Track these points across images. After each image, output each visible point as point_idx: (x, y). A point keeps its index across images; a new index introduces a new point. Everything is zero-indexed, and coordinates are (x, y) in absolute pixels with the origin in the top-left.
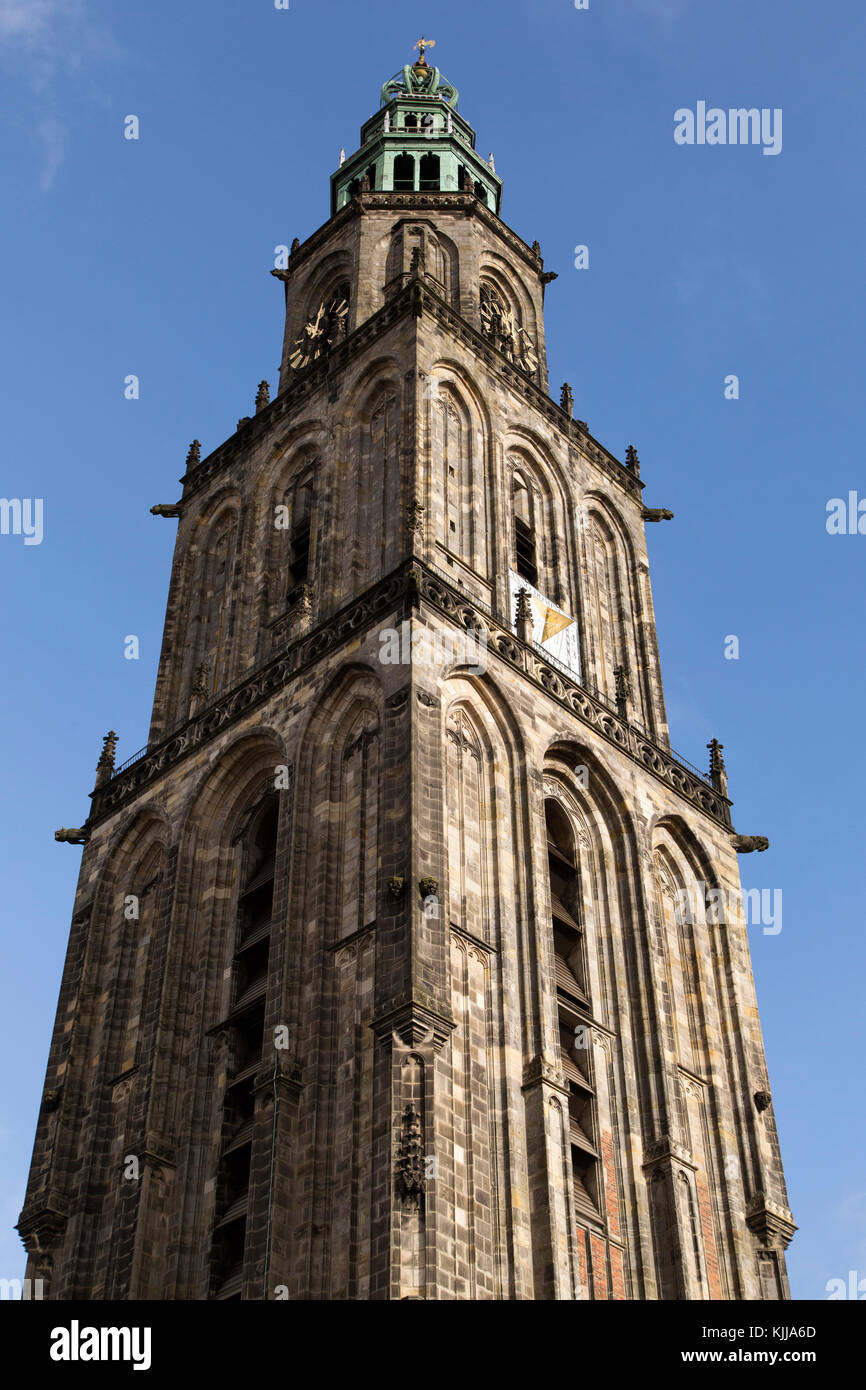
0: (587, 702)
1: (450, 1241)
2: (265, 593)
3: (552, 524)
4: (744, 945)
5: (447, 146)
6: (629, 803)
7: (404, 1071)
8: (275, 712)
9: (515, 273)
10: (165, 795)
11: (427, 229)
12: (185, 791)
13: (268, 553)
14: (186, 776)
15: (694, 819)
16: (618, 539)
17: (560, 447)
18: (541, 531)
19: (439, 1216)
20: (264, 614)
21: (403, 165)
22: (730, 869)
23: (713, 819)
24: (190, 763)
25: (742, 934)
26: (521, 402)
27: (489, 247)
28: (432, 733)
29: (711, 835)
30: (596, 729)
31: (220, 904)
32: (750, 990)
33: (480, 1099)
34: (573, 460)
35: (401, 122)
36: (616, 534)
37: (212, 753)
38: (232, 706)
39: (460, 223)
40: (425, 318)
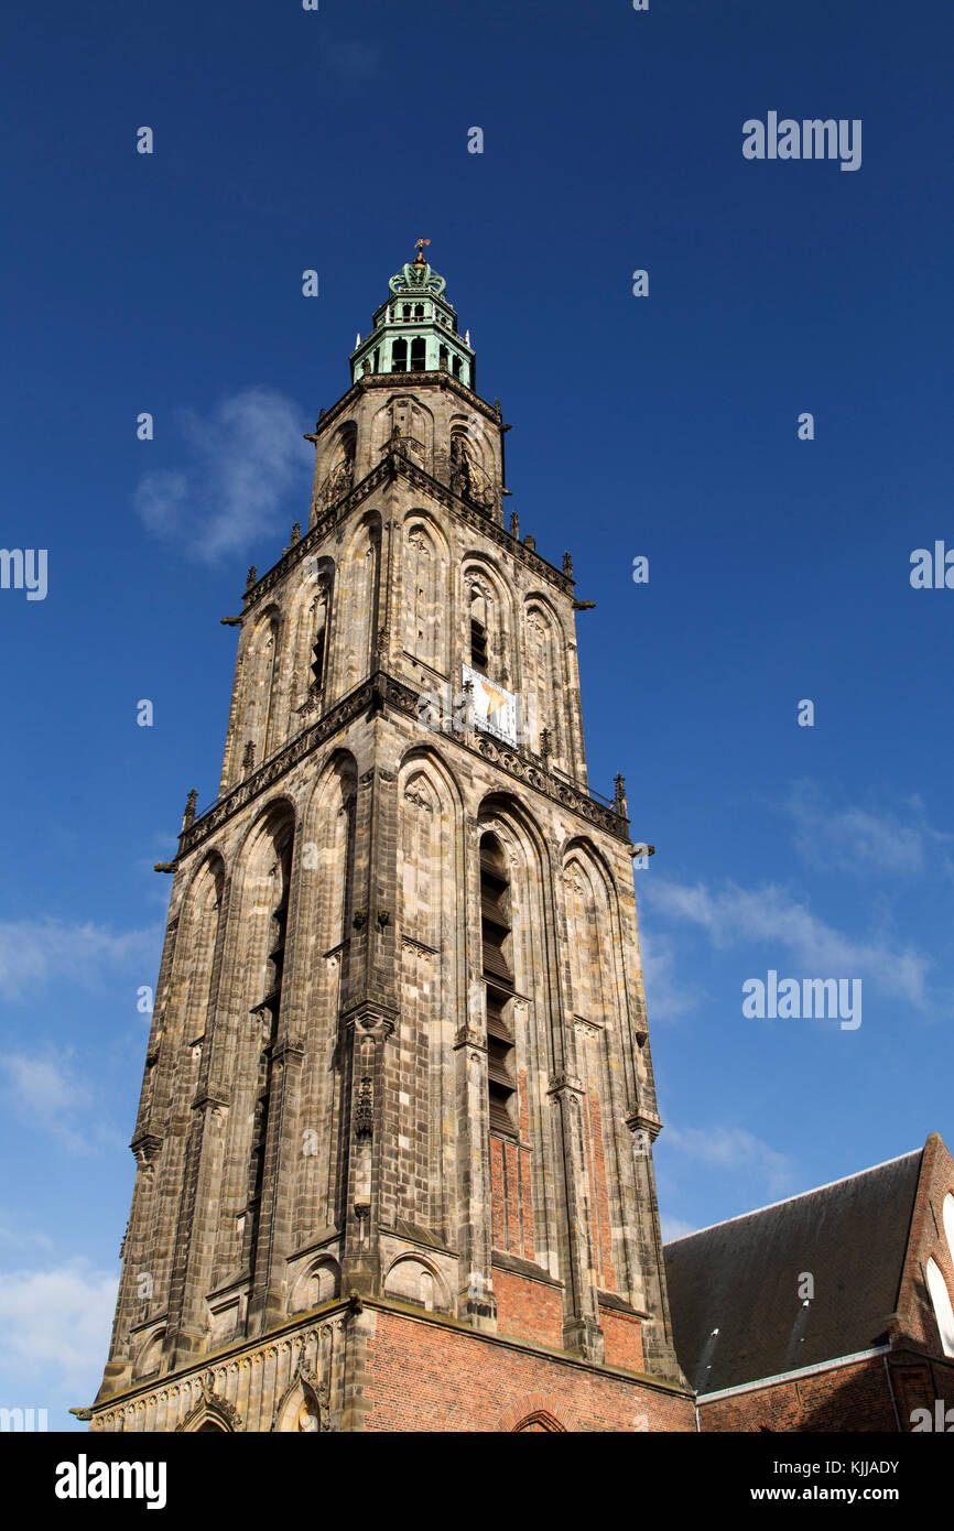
0: (516, 761)
1: (394, 1161)
2: (294, 686)
3: (501, 622)
5: (431, 330)
6: (546, 832)
7: (362, 1047)
8: (293, 782)
10: (224, 839)
11: (411, 402)
12: (236, 838)
13: (297, 656)
14: (237, 826)
15: (597, 836)
16: (554, 626)
17: (507, 563)
18: (492, 629)
19: (386, 1145)
20: (292, 701)
21: (399, 347)
22: (625, 871)
23: (614, 835)
24: (240, 817)
25: (633, 917)
26: (477, 534)
27: (458, 411)
28: (390, 802)
29: (611, 848)
30: (521, 779)
31: (260, 918)
32: (637, 958)
33: (423, 1058)
34: (518, 571)
35: (399, 313)
36: (552, 622)
37: (253, 810)
38: (267, 775)
39: (435, 395)
40: (400, 480)
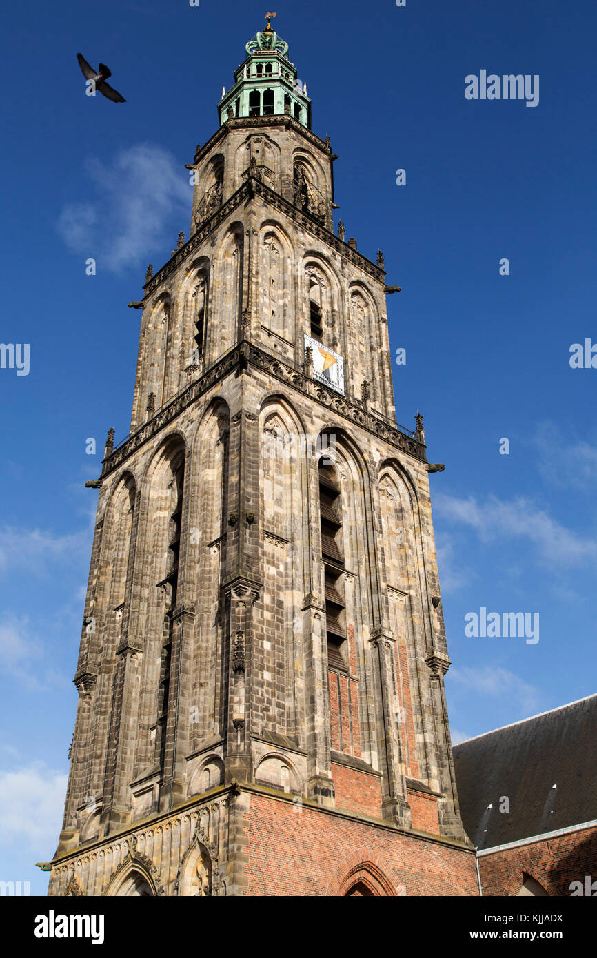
0: (344, 404)
1: (260, 689)
2: (183, 352)
3: (332, 303)
4: (430, 521)
5: (278, 83)
6: (366, 456)
7: (237, 610)
8: (183, 422)
9: (314, 158)
10: (135, 463)
11: (264, 139)
12: (143, 462)
13: (184, 330)
14: (144, 454)
15: (403, 458)
16: (371, 305)
17: (336, 259)
18: (326, 308)
19: (255, 678)
20: (182, 363)
21: (254, 97)
22: (423, 482)
23: (414, 456)
24: (146, 447)
25: (429, 516)
26: (313, 237)
27: (299, 145)
28: (253, 435)
29: (413, 466)
30: (348, 418)
31: (162, 519)
32: (432, 545)
33: (280, 617)
34: (344, 265)
35: (254, 70)
36: (370, 303)
37: (155, 442)
38: (164, 417)
39: (282, 133)
40: (256, 198)
